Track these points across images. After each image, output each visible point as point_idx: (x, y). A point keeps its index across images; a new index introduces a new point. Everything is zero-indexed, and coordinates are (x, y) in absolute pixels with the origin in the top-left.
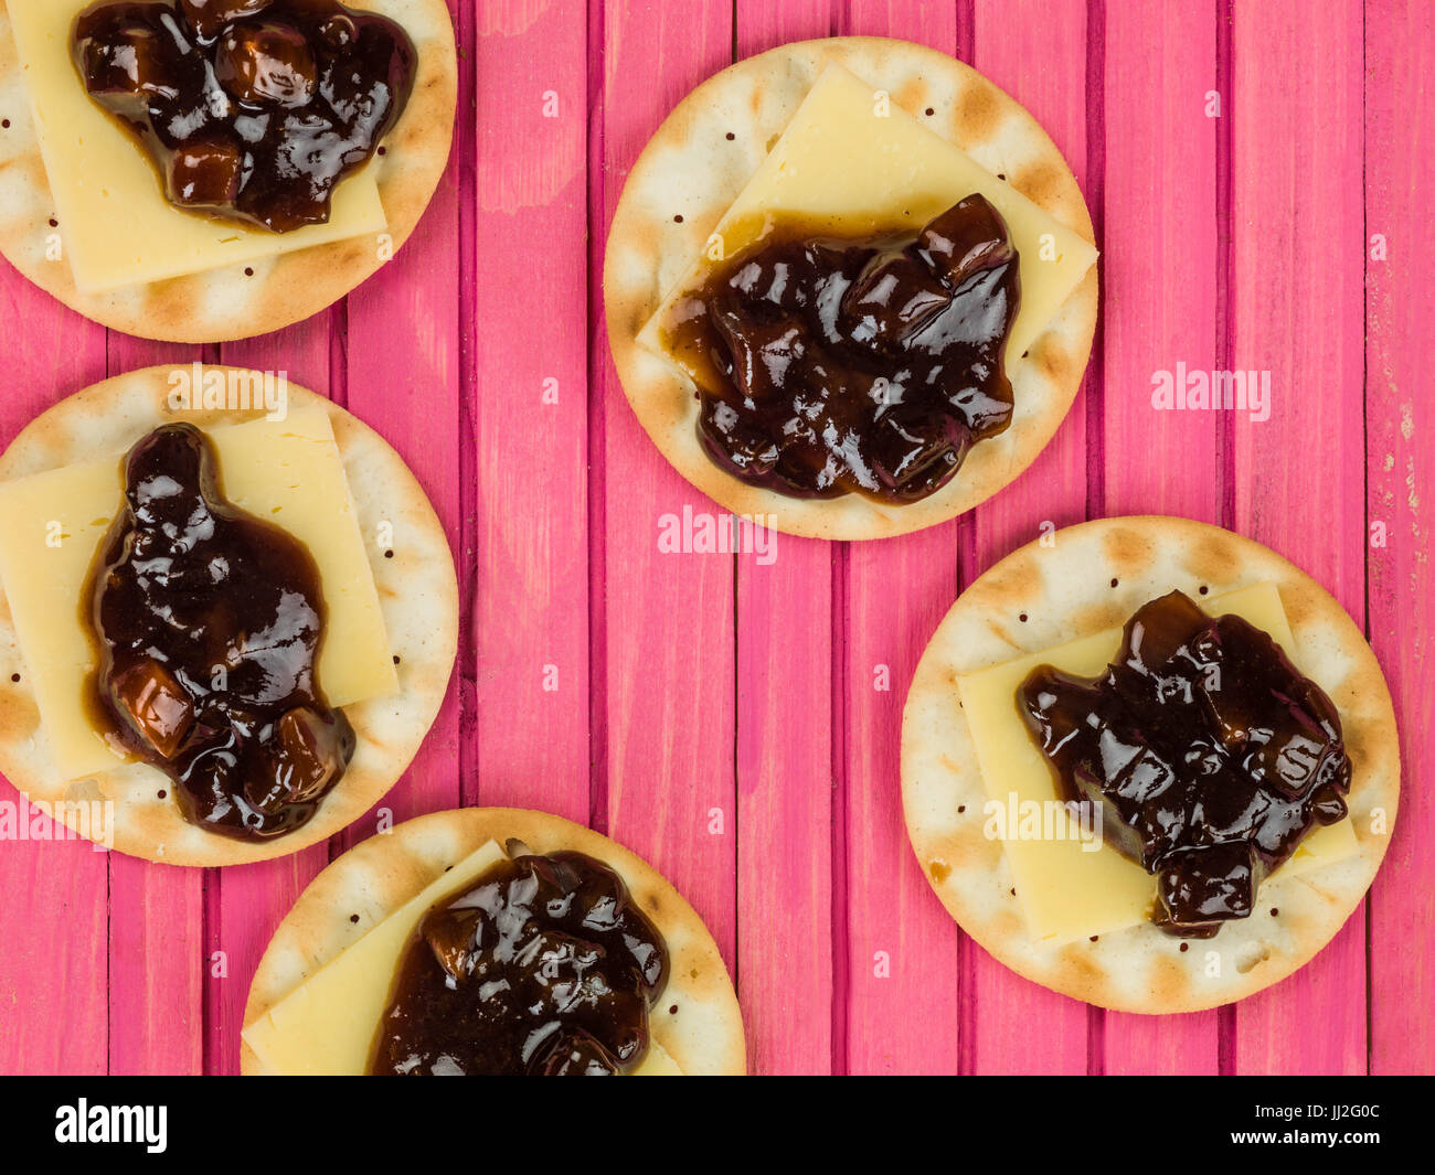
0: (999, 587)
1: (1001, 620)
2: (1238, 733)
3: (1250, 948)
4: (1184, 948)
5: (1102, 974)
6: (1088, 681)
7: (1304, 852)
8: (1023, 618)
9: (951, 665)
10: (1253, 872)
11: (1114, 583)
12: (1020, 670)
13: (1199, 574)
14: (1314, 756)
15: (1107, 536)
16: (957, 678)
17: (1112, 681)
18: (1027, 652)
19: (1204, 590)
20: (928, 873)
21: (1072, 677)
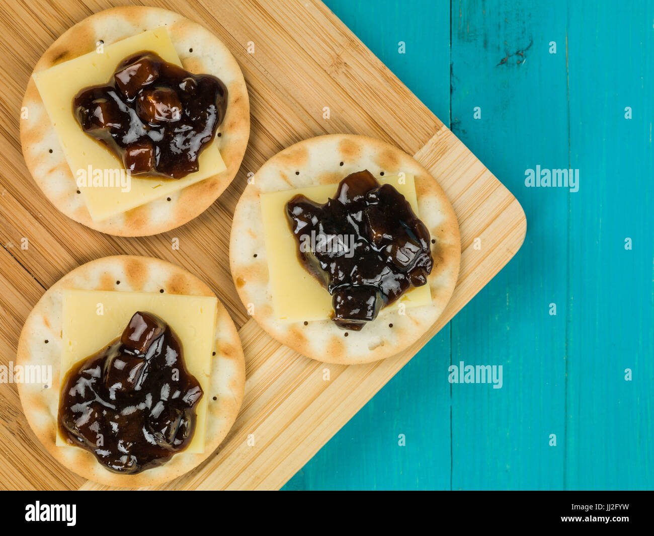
0: (288, 157)
1: (286, 172)
2: (379, 235)
3: (375, 339)
4: (346, 335)
5: (306, 340)
6: (319, 205)
7: (405, 299)
8: (297, 173)
9: (260, 189)
10: (377, 300)
11: (342, 164)
12: (289, 196)
13: (381, 166)
14: (414, 253)
15: (341, 142)
16: (260, 195)
17: (329, 205)
18: (295, 188)
19: (382, 174)
20: (235, 282)
21: (312, 202)
